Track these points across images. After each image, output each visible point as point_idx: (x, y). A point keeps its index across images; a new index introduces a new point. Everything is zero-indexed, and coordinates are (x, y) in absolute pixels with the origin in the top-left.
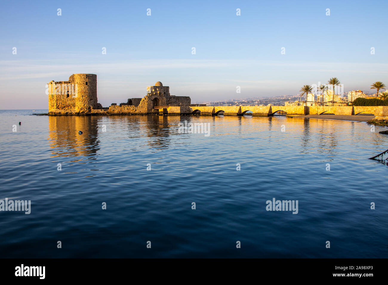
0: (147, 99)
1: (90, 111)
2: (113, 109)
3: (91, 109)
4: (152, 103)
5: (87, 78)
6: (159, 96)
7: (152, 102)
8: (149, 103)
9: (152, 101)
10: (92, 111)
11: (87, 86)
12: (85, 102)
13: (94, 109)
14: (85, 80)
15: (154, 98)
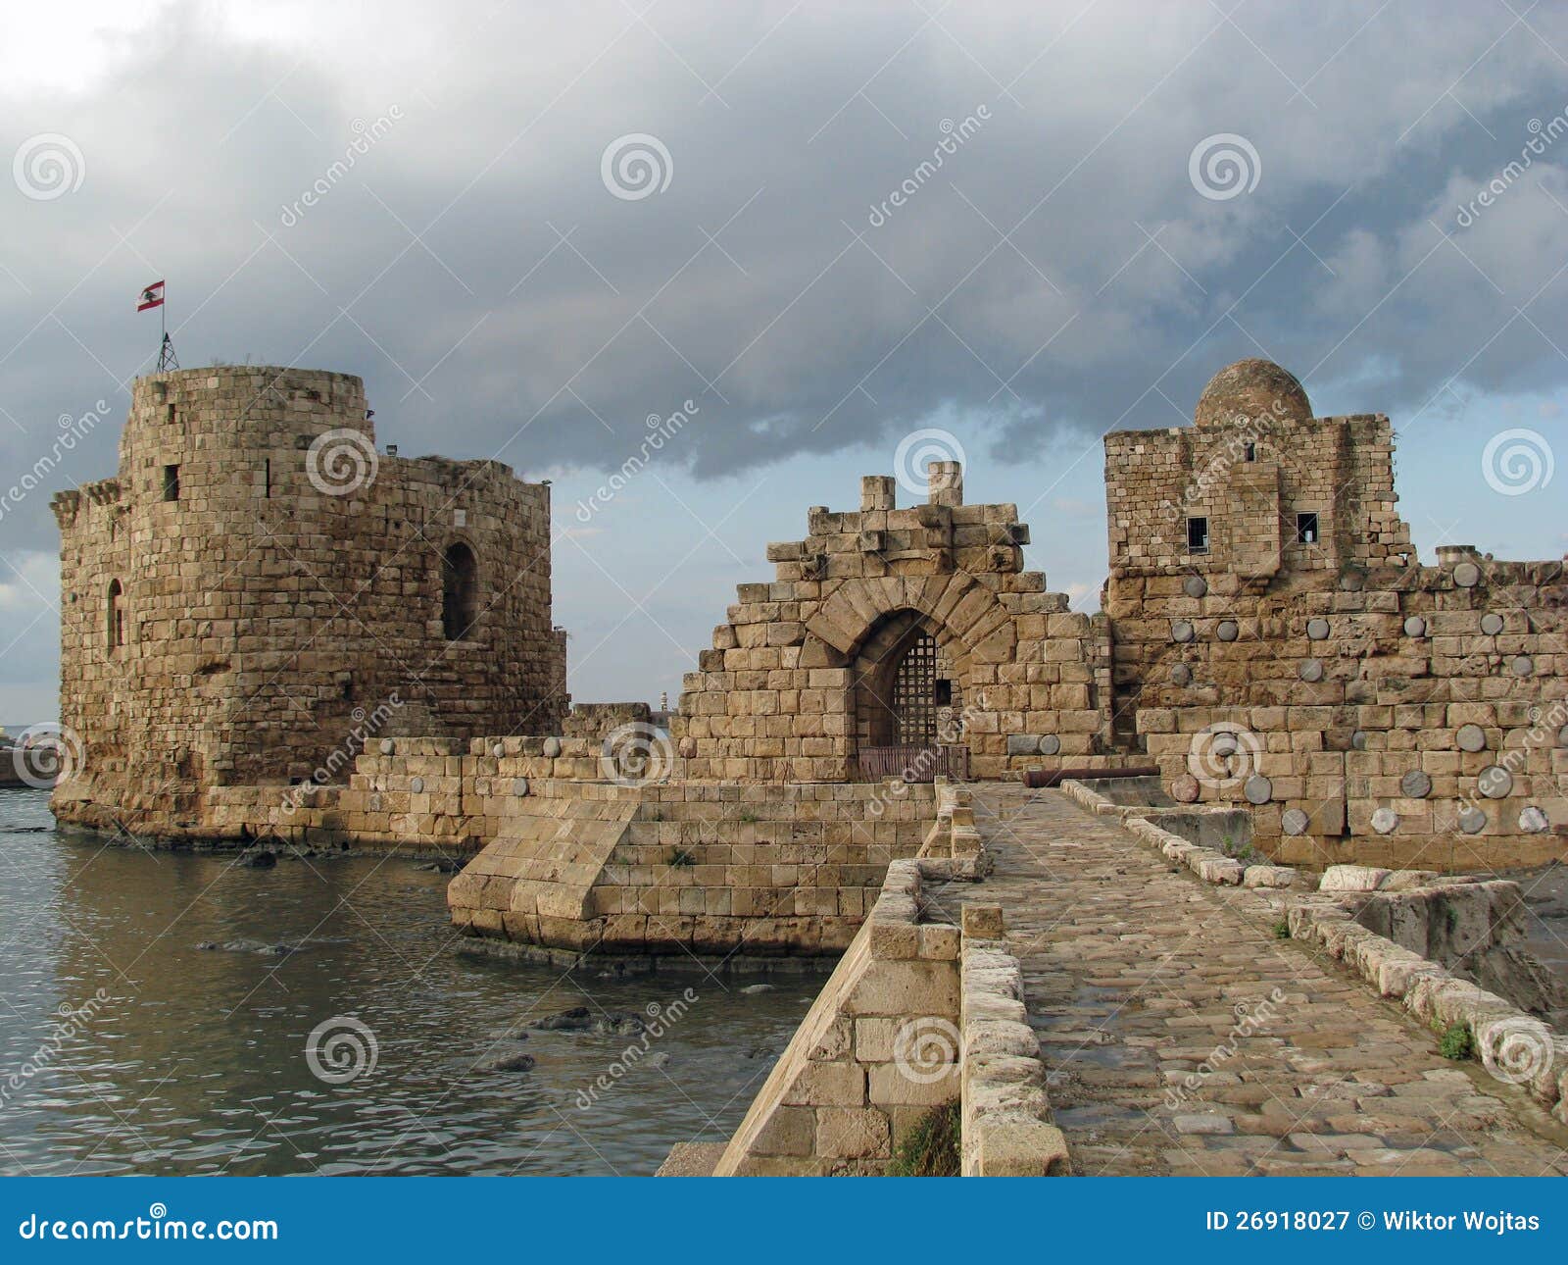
0: (747, 635)
1: (188, 803)
2: (381, 787)
3: (208, 779)
4: (836, 703)
5: (172, 420)
6: (959, 580)
7: (839, 675)
8: (788, 699)
9: (836, 657)
10: (206, 800)
11: (171, 506)
12: (158, 694)
13: (229, 778)
14: (155, 451)
15: (867, 616)
